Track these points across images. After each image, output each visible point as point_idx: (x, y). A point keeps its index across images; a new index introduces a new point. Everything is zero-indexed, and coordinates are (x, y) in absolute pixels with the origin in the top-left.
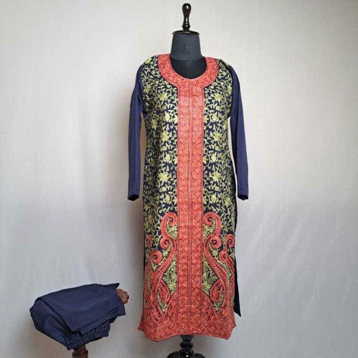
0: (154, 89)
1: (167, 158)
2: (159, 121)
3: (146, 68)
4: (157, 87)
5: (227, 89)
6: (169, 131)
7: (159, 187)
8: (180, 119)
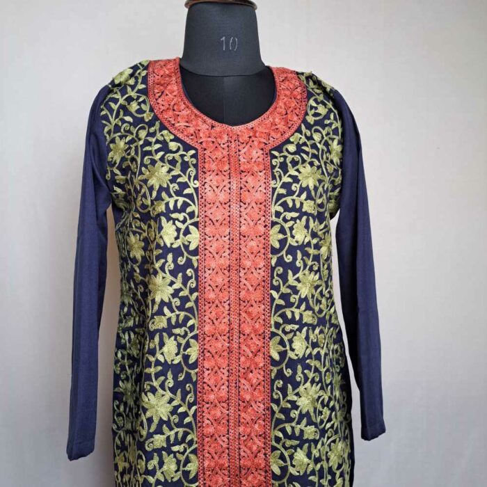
0: (133, 153)
1: (170, 351)
2: (147, 241)
3: (116, 96)
4: (142, 146)
5: (329, 151)
6: (174, 273)
7: (144, 433)
8: (204, 236)
